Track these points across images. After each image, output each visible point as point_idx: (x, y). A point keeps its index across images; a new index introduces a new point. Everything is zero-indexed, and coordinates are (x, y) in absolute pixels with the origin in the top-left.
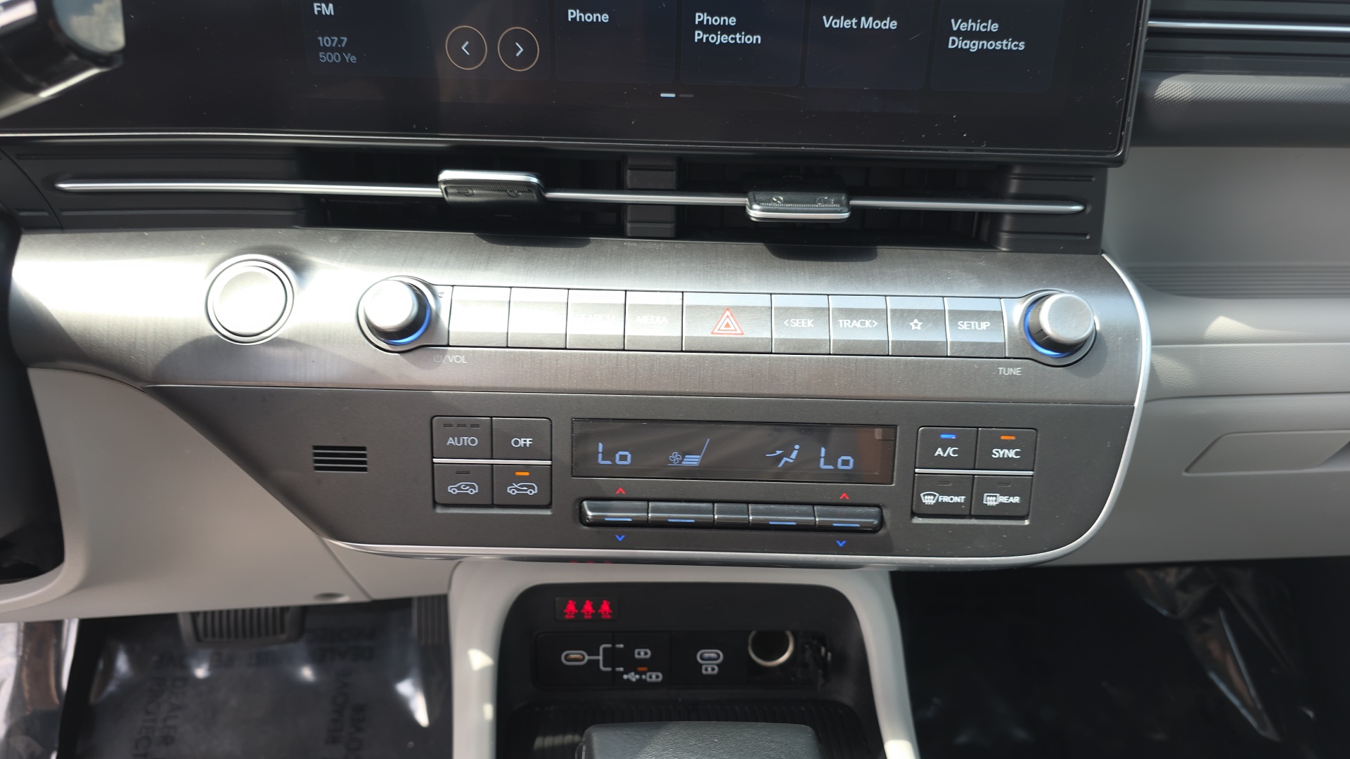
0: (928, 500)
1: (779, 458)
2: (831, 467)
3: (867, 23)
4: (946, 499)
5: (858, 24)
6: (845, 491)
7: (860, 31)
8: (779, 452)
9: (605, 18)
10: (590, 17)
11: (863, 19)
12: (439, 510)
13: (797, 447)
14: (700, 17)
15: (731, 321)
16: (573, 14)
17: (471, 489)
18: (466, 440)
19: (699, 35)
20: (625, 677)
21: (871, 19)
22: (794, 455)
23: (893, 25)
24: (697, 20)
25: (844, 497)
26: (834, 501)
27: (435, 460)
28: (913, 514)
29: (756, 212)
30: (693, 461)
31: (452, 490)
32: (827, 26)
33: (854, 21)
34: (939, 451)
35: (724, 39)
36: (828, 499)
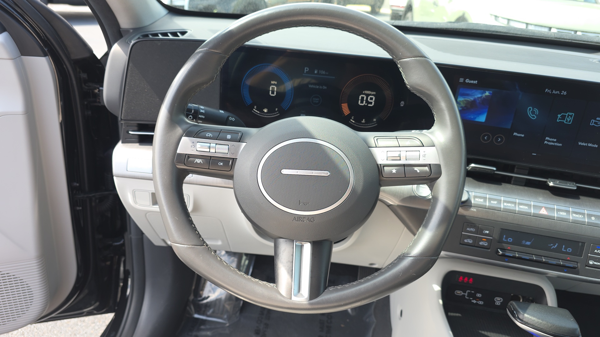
0: (591, 262)
1: (552, 246)
2: (565, 251)
3: (590, 145)
4: (596, 263)
5: (588, 145)
6: (569, 257)
7: (588, 147)
8: (552, 245)
9: (523, 136)
10: (519, 135)
11: (589, 144)
12: (461, 245)
13: (557, 244)
14: (547, 138)
15: (544, 210)
16: (515, 134)
17: (470, 241)
18: (472, 229)
19: (546, 142)
20: (472, 301)
21: (591, 144)
22: (556, 246)
23: (597, 146)
24: (546, 139)
25: (568, 258)
26: (566, 259)
27: (463, 233)
28: (586, 266)
29: (551, 184)
30: (528, 243)
31: (466, 241)
32: (579, 144)
33: (587, 144)
34: (596, 251)
35: (552, 144)
36: (564, 258)
